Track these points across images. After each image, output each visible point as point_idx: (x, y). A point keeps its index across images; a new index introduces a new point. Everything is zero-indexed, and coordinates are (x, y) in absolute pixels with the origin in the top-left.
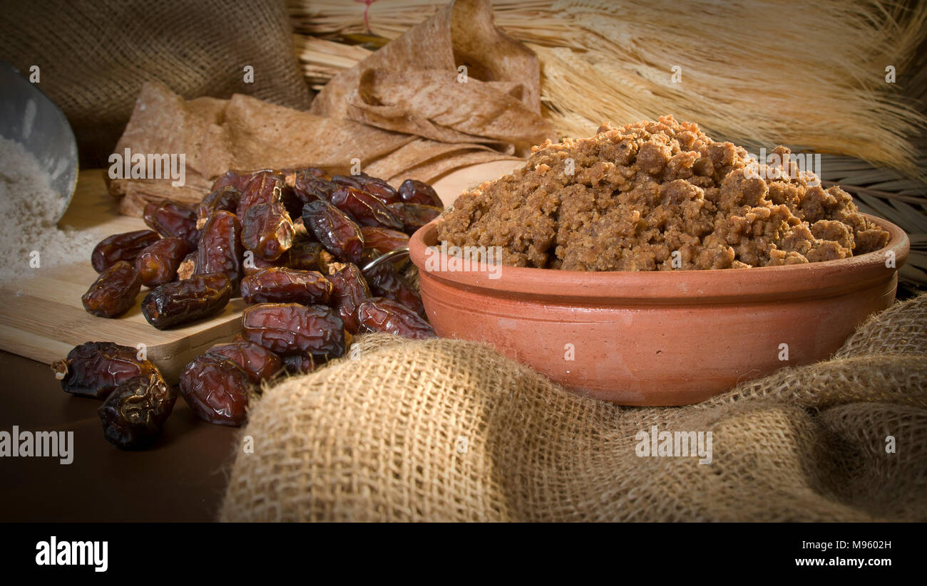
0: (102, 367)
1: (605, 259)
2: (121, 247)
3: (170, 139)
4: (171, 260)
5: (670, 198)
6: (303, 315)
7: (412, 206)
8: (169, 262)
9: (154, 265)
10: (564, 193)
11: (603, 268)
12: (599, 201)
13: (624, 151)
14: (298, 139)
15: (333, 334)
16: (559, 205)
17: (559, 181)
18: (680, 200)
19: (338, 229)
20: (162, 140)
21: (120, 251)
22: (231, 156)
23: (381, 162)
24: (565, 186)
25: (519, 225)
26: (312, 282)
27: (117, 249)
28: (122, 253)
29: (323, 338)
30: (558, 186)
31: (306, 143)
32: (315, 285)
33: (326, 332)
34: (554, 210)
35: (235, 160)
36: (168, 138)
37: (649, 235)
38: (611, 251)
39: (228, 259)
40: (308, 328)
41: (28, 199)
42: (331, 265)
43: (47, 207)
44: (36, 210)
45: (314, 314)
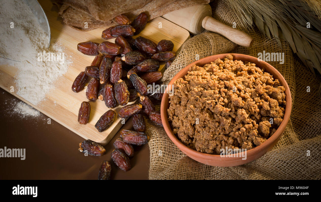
0: (91, 151)
1: (204, 145)
2: (79, 85)
4: (96, 95)
8: (95, 96)
9: (92, 98)
17: (196, 115)
19: (141, 88)
22: (98, 7)
25: (186, 129)
33: (143, 141)
34: (194, 123)
35: (100, 9)
38: (206, 143)
39: (112, 101)
40: (139, 141)
41: (38, 43)
42: (140, 97)
43: (44, 43)
44: (42, 47)
45: (139, 137)
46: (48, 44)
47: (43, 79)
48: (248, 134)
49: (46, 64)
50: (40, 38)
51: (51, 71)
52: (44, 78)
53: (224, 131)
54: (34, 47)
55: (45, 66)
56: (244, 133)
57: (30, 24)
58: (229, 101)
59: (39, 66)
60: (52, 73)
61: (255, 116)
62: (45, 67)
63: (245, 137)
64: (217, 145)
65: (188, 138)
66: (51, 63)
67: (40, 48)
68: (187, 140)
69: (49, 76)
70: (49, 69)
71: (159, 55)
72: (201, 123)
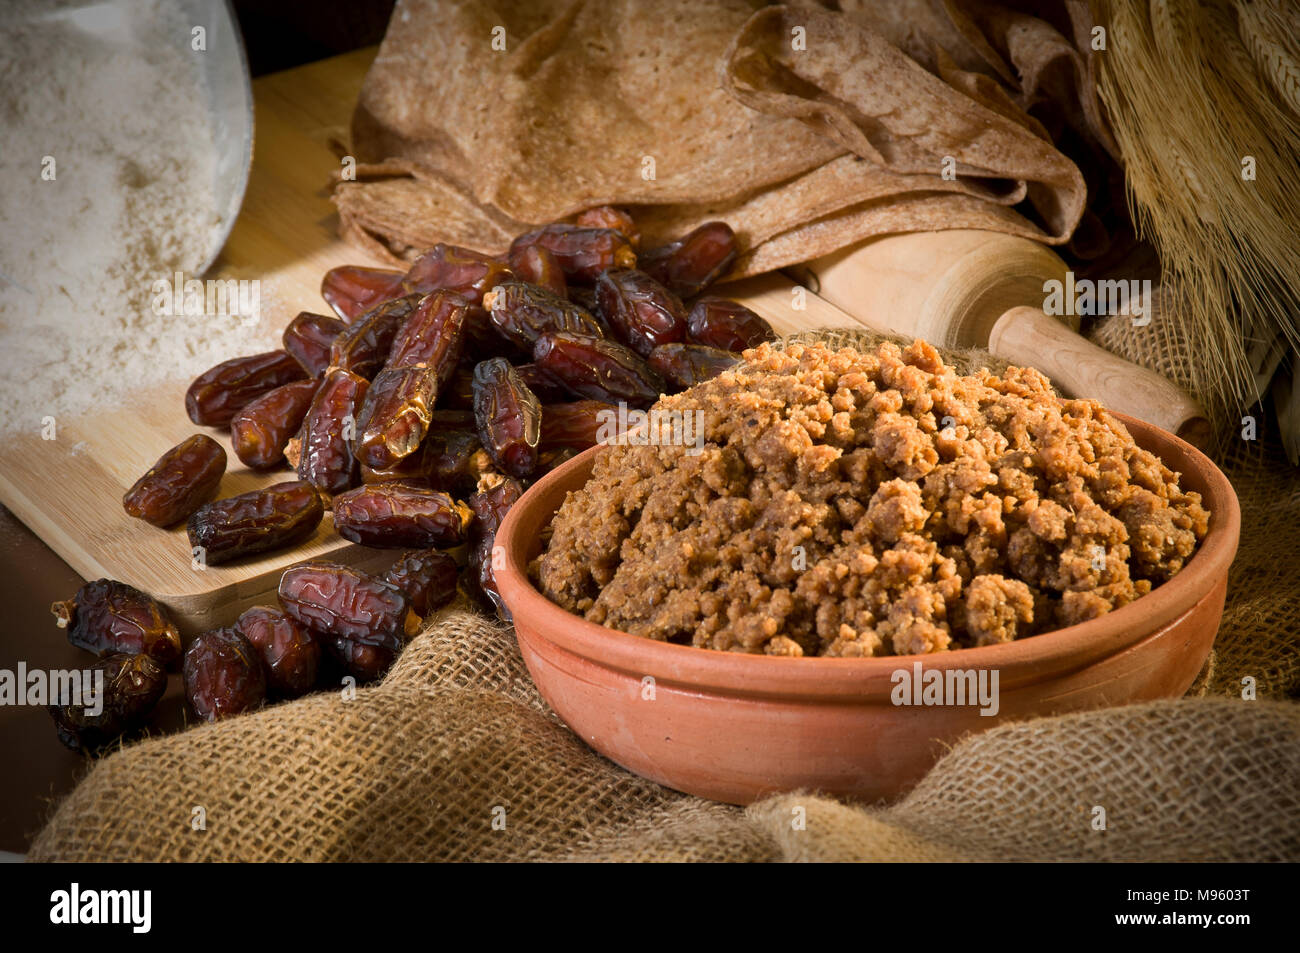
0: (104, 622)
1: (635, 603)
2: (229, 388)
3: (442, 92)
4: (279, 430)
5: (765, 520)
6: (352, 587)
7: (699, 351)
8: (274, 433)
9: (254, 438)
10: (659, 479)
11: (628, 616)
12: (689, 506)
13: (750, 430)
14: (681, 101)
15: (385, 621)
16: (644, 499)
17: (660, 462)
18: (778, 525)
19: (501, 421)
20: (430, 89)
21: (225, 394)
22: (516, 157)
23: (772, 197)
24: (666, 470)
26: (427, 514)
27: (223, 390)
28: (229, 399)
29: (370, 625)
30: (656, 469)
31: (688, 116)
32: (432, 518)
33: (375, 618)
34: (639, 505)
35: (523, 166)
36: (438, 87)
37: (710, 574)
38: (650, 594)
40: (354, 609)
41: (157, 232)
42: (484, 477)
43: (188, 244)
44: (165, 255)
45: (366, 588)
46: (202, 258)
47: (89, 366)
48: (884, 596)
49: (140, 317)
50: (179, 221)
51: (146, 351)
52: (94, 363)
53: (764, 555)
54: (126, 235)
55: (129, 322)
56: (860, 586)
57: (171, 166)
58: (862, 437)
59: (102, 314)
60: (146, 358)
61: (969, 545)
62: (129, 332)
63: (864, 608)
64: (700, 617)
65: (579, 586)
66: (168, 326)
67: (152, 251)
68: (575, 592)
69: (123, 364)
70: (143, 342)
71: (683, 356)
72: (670, 501)
